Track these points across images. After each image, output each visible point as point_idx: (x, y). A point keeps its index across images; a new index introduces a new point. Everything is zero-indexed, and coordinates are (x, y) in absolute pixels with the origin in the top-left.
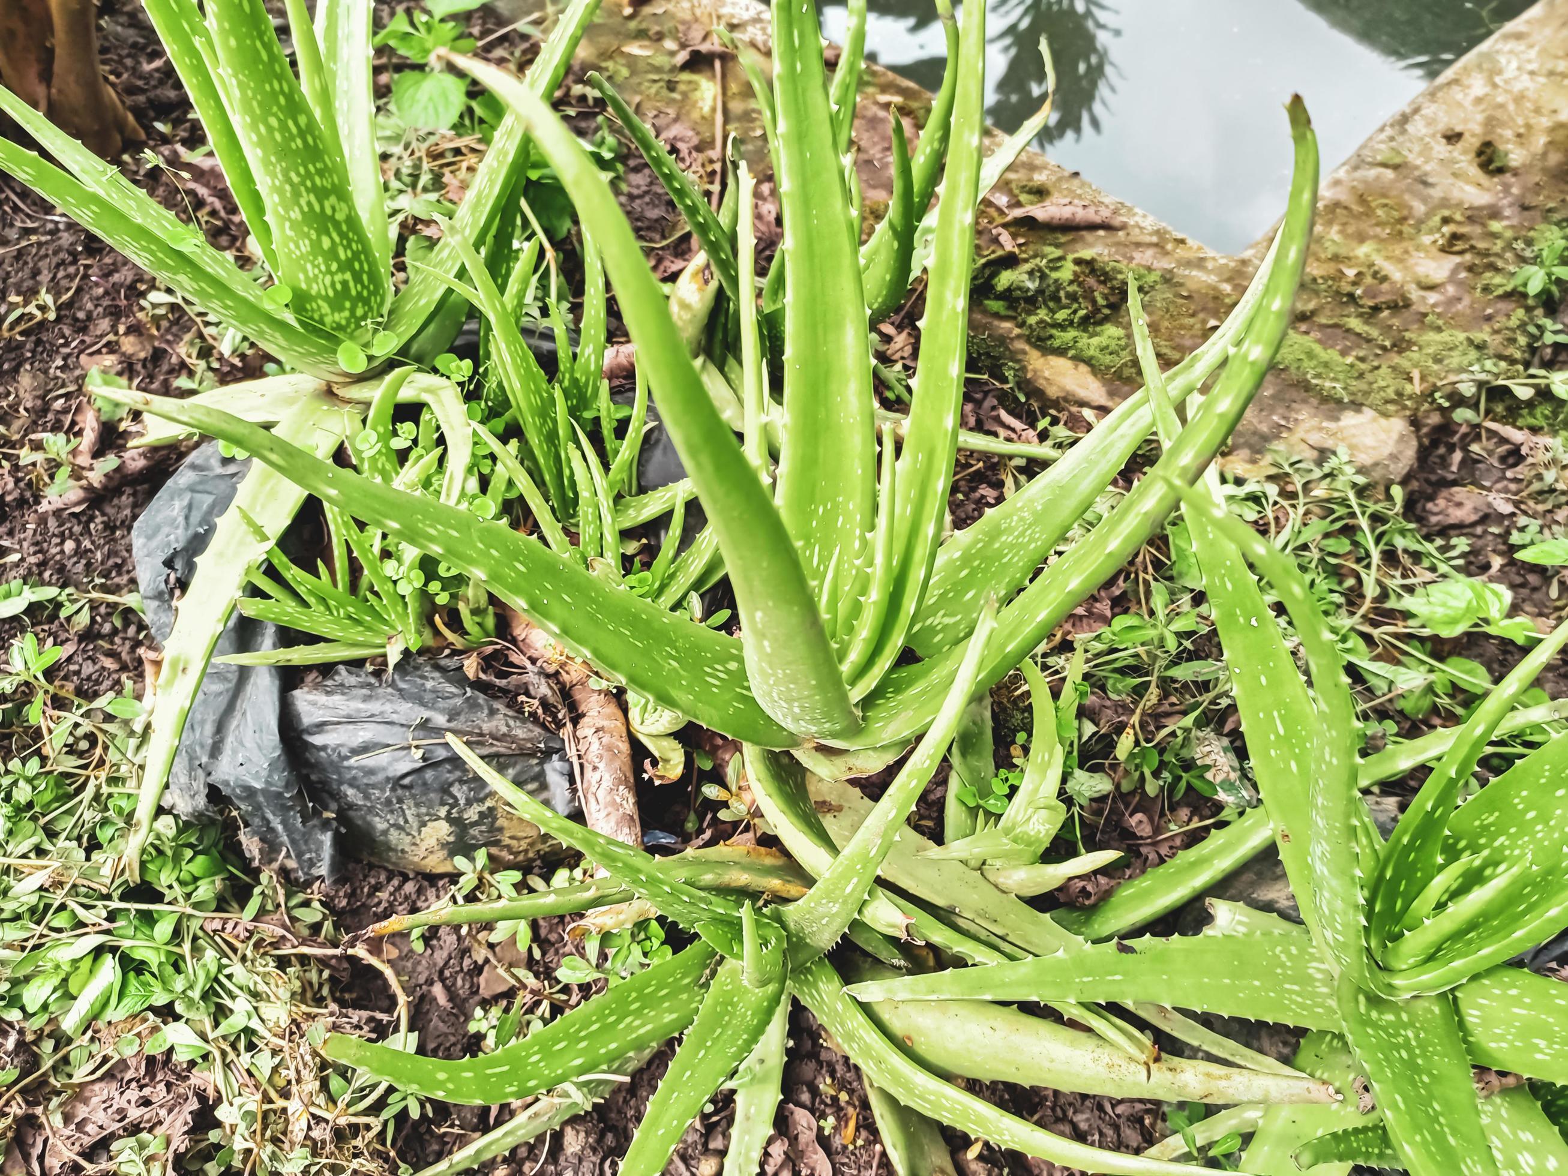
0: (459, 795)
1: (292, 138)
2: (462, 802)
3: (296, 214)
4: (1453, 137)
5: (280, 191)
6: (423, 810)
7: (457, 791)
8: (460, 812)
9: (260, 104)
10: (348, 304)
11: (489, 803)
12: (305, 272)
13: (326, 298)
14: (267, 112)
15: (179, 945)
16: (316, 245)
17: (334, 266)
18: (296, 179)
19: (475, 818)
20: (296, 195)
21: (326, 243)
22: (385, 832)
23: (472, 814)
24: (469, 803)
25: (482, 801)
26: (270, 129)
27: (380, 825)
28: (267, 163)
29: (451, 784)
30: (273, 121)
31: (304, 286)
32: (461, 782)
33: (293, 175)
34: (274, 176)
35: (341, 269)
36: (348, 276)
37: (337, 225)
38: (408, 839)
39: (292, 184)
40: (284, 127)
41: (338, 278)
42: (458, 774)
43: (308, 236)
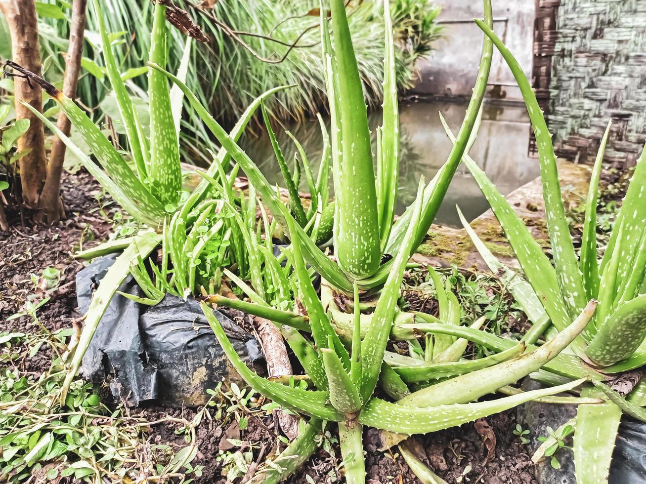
0: (212, 352)
1: (166, 118)
2: (213, 356)
3: (161, 148)
4: (518, 205)
5: (158, 138)
6: (196, 361)
7: (212, 351)
8: (211, 361)
9: (159, 103)
10: (171, 190)
11: (223, 358)
12: (160, 173)
13: (164, 185)
14: (160, 107)
15: (81, 428)
16: (166, 161)
17: (170, 172)
18: (164, 133)
19: (218, 365)
20: (163, 140)
21: (169, 162)
22: (177, 378)
23: (216, 363)
24: (215, 357)
25: (221, 356)
26: (160, 113)
27: (175, 373)
28: (156, 126)
29: (209, 347)
30: (161, 110)
31: (158, 179)
32: (213, 346)
33: (164, 132)
34: (157, 132)
35: (172, 174)
36: (173, 177)
37: (174, 155)
38: (187, 380)
39: (163, 135)
40: (164, 114)
41: (170, 176)
42: (211, 342)
43: (164, 157)
